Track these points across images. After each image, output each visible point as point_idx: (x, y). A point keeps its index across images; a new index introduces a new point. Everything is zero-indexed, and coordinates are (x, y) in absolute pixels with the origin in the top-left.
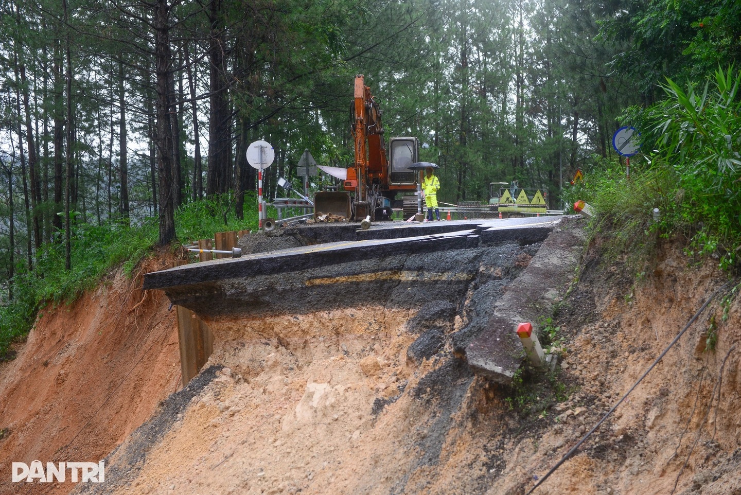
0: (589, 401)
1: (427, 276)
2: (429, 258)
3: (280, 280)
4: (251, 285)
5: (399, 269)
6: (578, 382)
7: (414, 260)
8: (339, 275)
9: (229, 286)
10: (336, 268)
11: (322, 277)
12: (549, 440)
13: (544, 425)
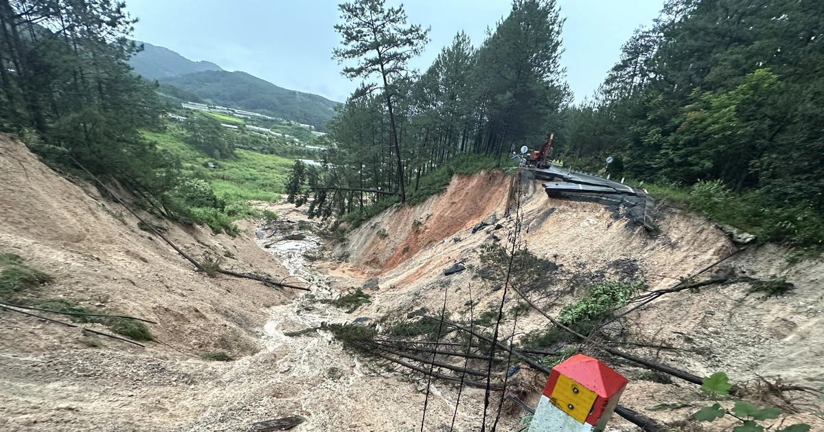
0: (665, 235)
1: (609, 199)
2: (610, 195)
3: (574, 194)
4: (568, 194)
5: (601, 196)
6: (662, 232)
7: (606, 195)
8: (588, 195)
9: (563, 193)
10: (587, 194)
11: (583, 195)
12: (657, 241)
13: (656, 238)
